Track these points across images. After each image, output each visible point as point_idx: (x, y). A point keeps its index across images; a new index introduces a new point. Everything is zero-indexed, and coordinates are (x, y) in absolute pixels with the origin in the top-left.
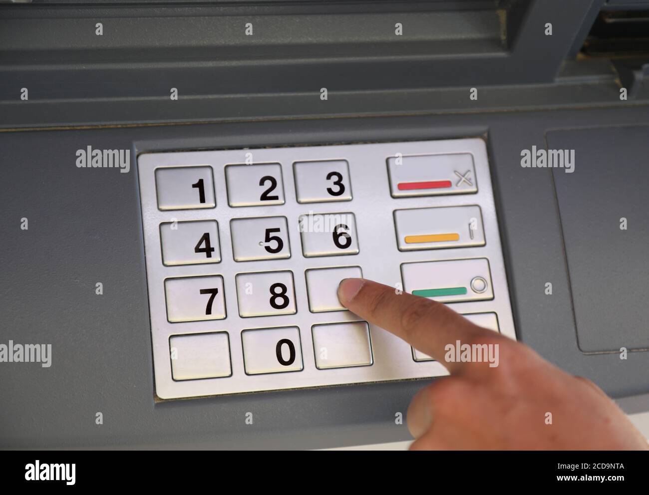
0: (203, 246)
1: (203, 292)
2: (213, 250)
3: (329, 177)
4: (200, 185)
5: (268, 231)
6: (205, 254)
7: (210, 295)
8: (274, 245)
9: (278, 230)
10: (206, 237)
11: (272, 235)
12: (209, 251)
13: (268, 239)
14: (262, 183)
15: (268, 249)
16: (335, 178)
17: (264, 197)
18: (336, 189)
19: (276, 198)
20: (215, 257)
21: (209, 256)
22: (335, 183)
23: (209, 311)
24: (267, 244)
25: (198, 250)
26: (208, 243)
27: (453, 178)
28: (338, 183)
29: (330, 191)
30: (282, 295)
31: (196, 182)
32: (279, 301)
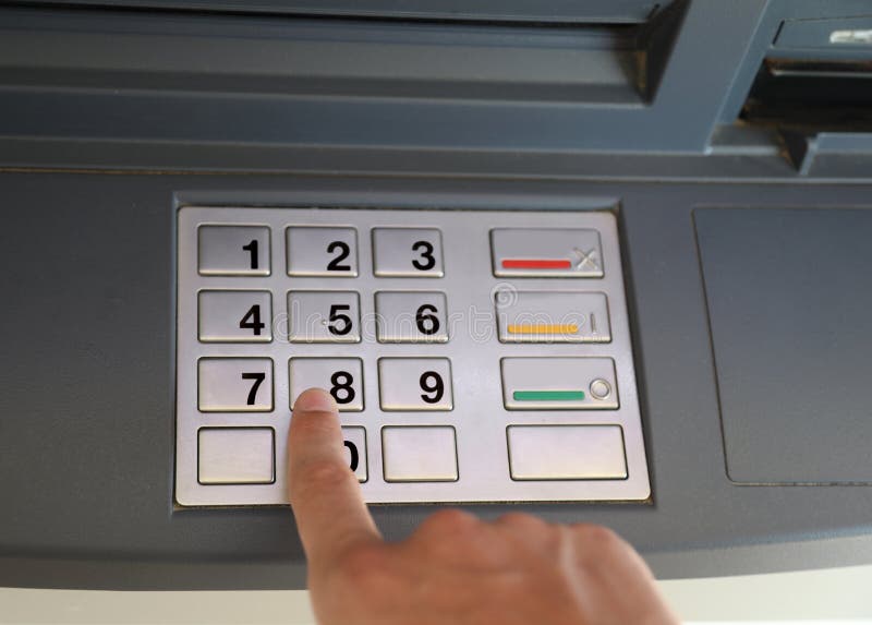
0: (251, 320)
1: (246, 376)
2: (263, 326)
3: (416, 247)
4: (253, 248)
5: (334, 308)
6: (252, 330)
7: (254, 381)
8: (340, 325)
9: (347, 307)
10: (256, 310)
11: (338, 313)
12: (257, 327)
13: (333, 318)
14: (331, 249)
15: (332, 329)
16: (423, 249)
17: (332, 266)
18: (424, 262)
19: (347, 268)
20: (265, 335)
21: (257, 333)
22: (423, 255)
23: (251, 400)
24: (333, 324)
25: (244, 325)
26: (257, 317)
27: (571, 257)
28: (427, 255)
29: (416, 264)
30: (347, 386)
31: (248, 243)
32: (343, 394)
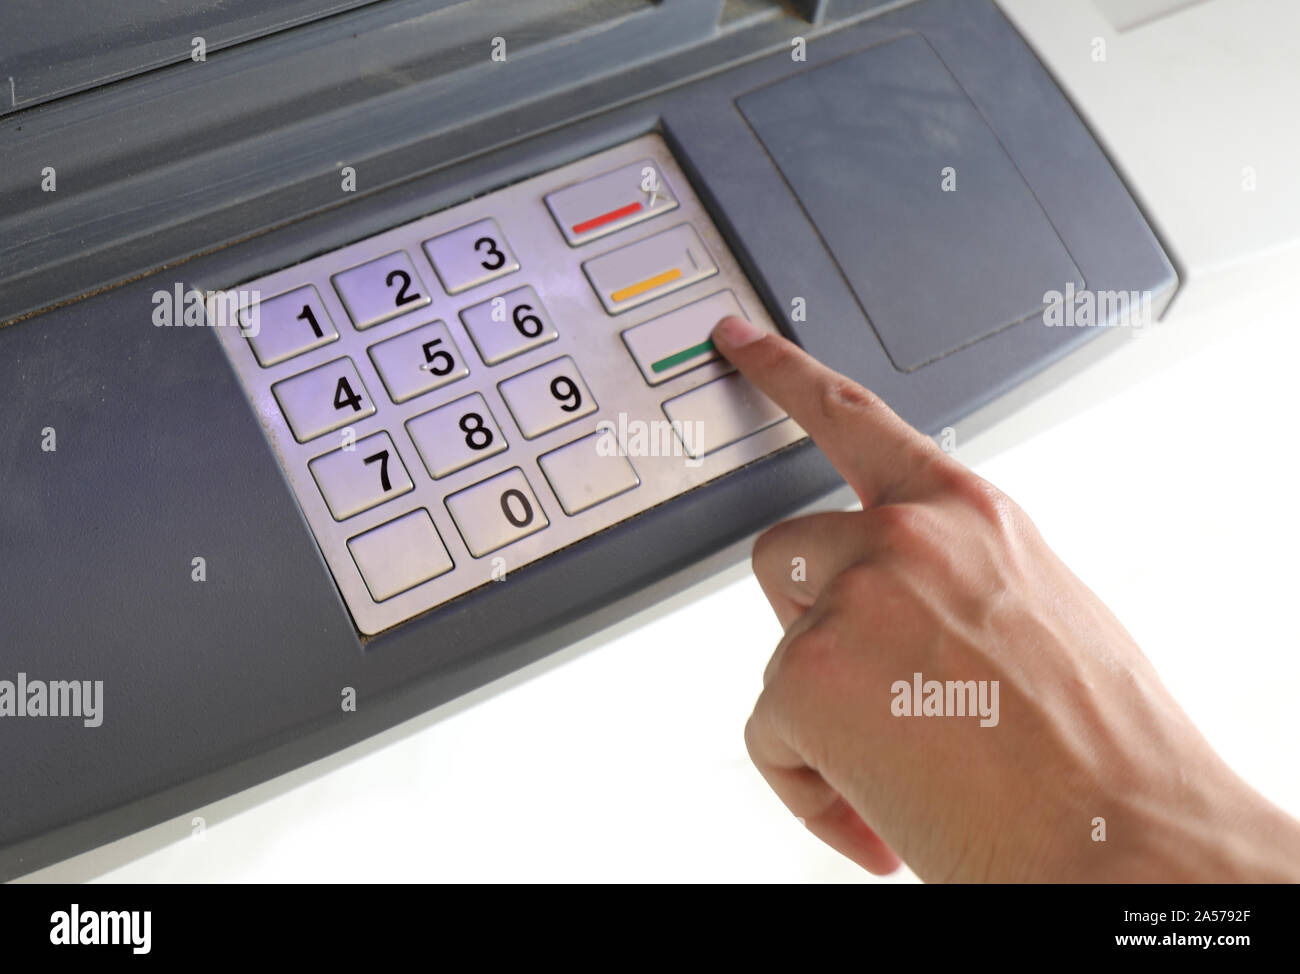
0: (344, 397)
1: (369, 460)
2: (359, 398)
3: (477, 246)
4: (307, 313)
5: (426, 347)
6: (350, 407)
7: (380, 462)
8: (441, 363)
9: (438, 341)
10: (343, 383)
11: (433, 350)
12: (354, 401)
13: (430, 358)
14: (389, 282)
15: (435, 371)
16: (486, 246)
17: (400, 300)
18: (493, 260)
19: (416, 297)
20: (367, 407)
21: (357, 408)
22: (490, 252)
23: (387, 486)
24: (433, 365)
25: (338, 405)
26: (349, 391)
27: (639, 198)
28: (493, 251)
29: (486, 265)
30: (480, 428)
31: (300, 311)
32: (479, 438)
